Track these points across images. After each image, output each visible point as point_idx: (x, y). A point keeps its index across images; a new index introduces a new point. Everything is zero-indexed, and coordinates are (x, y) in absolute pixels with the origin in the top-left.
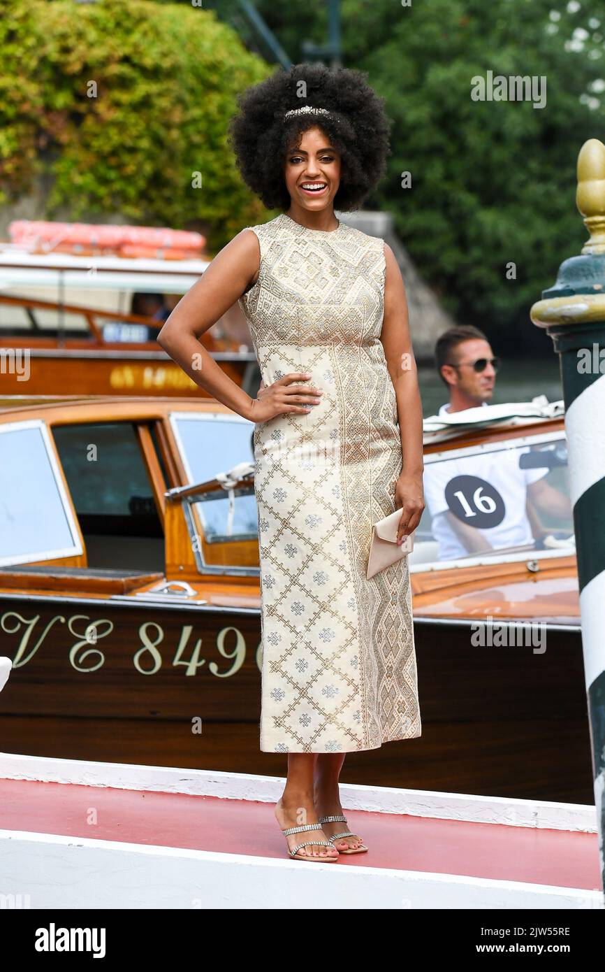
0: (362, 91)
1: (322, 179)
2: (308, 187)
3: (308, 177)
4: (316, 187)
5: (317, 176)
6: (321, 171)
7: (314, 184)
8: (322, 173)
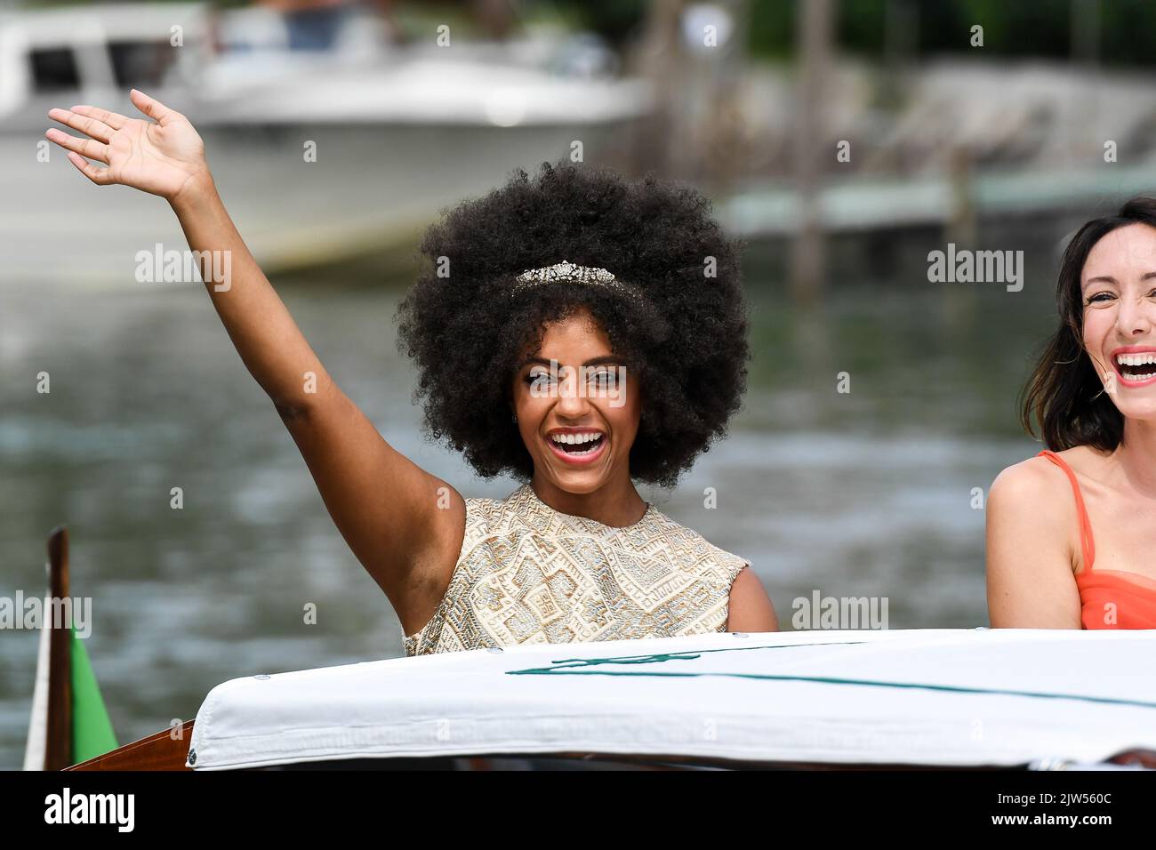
0: (695, 231)
1: (596, 424)
2: (564, 439)
3: (562, 418)
4: (580, 439)
5: (584, 417)
6: (592, 404)
7: (574, 432)
8: (593, 410)
